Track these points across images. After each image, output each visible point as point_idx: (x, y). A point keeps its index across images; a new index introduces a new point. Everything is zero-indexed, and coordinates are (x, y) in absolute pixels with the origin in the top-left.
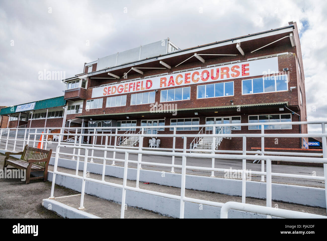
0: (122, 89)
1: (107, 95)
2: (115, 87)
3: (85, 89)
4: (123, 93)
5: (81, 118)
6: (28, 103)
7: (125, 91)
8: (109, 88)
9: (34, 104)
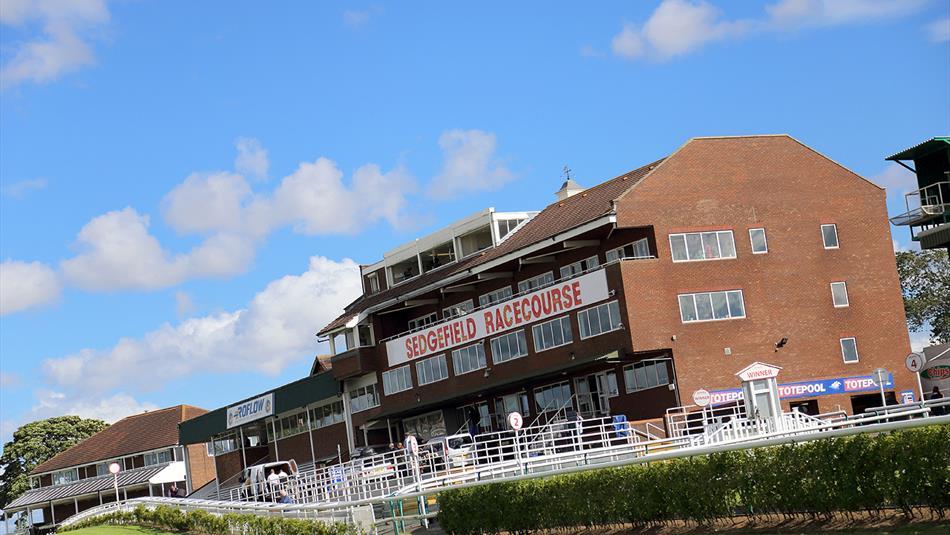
0: (434, 341)
1: (414, 358)
2: (423, 336)
3: (373, 347)
4: (438, 350)
5: (383, 419)
6: (256, 397)
7: (442, 346)
8: (414, 339)
9: (270, 397)
